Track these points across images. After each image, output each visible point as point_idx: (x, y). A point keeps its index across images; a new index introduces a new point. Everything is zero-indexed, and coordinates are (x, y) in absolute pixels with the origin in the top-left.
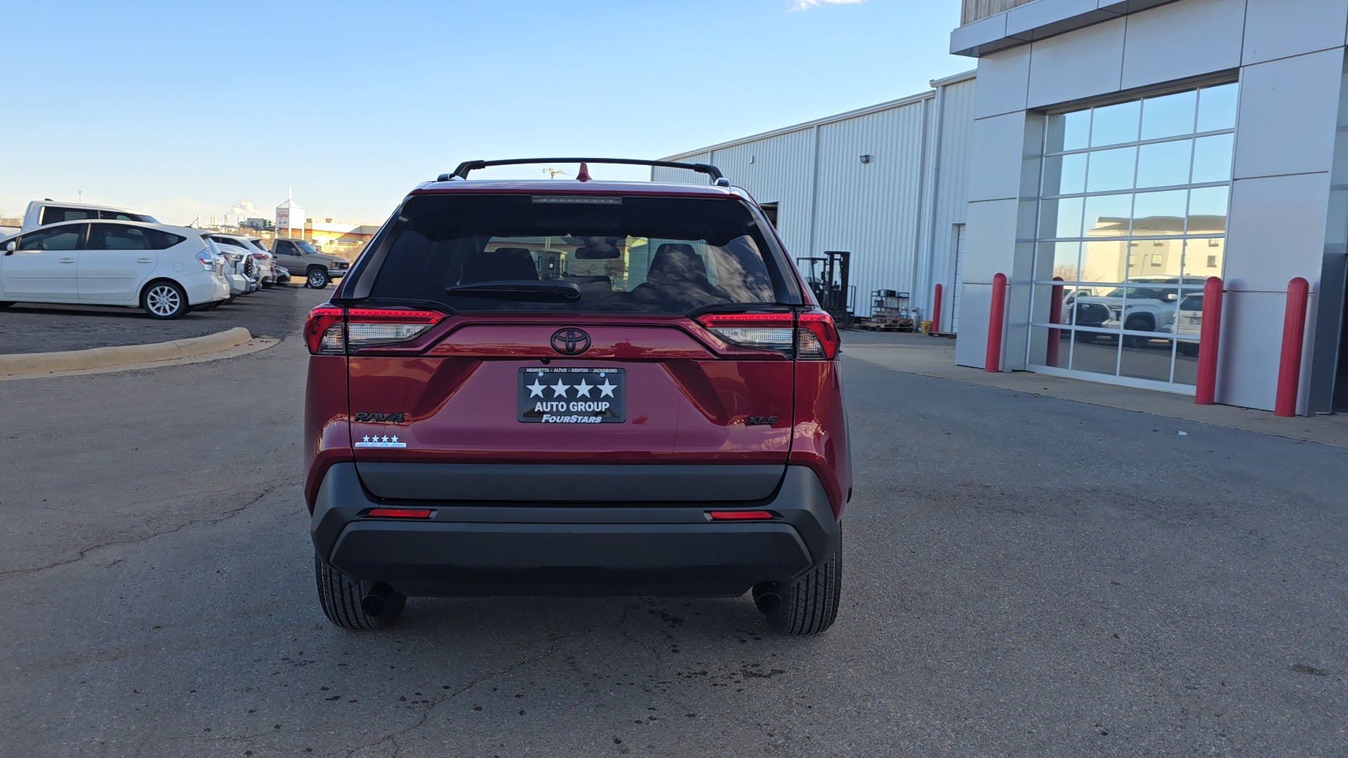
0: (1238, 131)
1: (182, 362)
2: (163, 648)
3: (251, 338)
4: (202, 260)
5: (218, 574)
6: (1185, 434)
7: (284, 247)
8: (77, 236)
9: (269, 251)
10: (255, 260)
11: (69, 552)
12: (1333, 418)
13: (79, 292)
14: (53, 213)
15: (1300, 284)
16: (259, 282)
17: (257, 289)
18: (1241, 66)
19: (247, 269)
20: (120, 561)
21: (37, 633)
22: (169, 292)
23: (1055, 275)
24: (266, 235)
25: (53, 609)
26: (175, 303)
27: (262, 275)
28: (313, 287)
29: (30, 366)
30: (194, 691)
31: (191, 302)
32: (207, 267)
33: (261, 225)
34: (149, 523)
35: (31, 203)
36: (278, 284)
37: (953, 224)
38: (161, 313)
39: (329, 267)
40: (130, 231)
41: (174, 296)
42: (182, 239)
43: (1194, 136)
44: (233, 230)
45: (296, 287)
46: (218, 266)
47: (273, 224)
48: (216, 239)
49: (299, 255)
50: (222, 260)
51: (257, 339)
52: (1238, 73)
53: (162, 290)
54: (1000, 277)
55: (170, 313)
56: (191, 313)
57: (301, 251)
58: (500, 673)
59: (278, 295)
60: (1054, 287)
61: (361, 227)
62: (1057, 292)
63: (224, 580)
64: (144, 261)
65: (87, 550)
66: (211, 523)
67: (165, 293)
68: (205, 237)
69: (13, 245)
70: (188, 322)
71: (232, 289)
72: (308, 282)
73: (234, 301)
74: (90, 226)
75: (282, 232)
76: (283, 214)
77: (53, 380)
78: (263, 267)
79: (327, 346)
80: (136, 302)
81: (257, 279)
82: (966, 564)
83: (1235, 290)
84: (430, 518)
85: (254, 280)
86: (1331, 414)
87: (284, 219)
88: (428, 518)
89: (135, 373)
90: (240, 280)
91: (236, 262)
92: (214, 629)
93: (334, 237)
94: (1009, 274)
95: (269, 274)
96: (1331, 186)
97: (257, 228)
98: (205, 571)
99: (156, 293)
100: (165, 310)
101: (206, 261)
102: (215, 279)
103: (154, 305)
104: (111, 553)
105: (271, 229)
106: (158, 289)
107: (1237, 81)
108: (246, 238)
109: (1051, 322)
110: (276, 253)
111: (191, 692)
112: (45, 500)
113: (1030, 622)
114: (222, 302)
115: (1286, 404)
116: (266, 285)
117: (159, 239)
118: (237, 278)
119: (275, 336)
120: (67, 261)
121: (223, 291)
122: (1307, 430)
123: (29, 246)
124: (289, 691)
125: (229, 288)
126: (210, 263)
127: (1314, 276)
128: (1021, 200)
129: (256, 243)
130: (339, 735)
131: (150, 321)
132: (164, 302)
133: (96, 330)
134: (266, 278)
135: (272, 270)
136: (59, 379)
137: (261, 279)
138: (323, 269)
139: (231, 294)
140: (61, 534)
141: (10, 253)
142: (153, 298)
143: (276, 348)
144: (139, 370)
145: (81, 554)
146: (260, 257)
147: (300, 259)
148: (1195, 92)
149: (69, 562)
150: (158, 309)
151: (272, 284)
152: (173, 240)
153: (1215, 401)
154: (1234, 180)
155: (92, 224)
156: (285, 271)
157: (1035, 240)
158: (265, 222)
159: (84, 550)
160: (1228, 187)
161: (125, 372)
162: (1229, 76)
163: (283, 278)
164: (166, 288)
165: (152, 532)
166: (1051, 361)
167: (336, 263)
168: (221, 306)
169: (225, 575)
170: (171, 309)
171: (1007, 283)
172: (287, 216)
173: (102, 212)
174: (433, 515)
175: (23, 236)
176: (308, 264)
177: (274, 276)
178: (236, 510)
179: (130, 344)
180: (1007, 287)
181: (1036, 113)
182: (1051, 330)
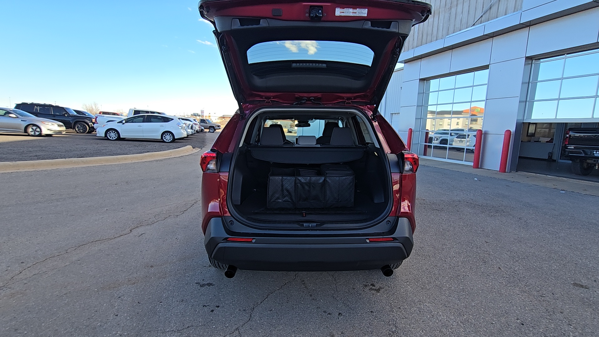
0: (488, 84)
1: (171, 157)
2: (153, 278)
3: (192, 149)
4: (178, 125)
5: (176, 240)
6: (477, 179)
7: (203, 121)
8: (142, 118)
9: (198, 122)
10: (194, 125)
11: (127, 230)
12: (516, 173)
13: (144, 135)
14: (136, 112)
15: (509, 132)
16: (195, 132)
17: (195, 133)
18: (490, 64)
19: (192, 128)
20: (143, 234)
21: (107, 270)
22: (169, 135)
23: (426, 129)
24: (198, 117)
25: (116, 257)
26: (171, 138)
27: (196, 130)
28: (211, 132)
29: (125, 159)
30: (161, 302)
31: (176, 138)
32: (180, 128)
33: (197, 115)
34: (155, 217)
35: (130, 109)
36: (201, 132)
37: (391, 114)
38: (167, 141)
39: (215, 127)
40: (158, 117)
41: (171, 136)
42: (172, 119)
43: (473, 86)
44: (189, 116)
45: (206, 132)
46: (183, 127)
47: (200, 115)
48: (183, 119)
49: (207, 123)
50: (184, 125)
51: (194, 149)
52: (489, 67)
53: (167, 134)
54: (411, 129)
55: (170, 141)
56: (176, 141)
57: (207, 122)
58: (278, 290)
59: (201, 134)
60: (426, 132)
61: (224, 115)
62: (427, 134)
63: (178, 243)
64: (162, 126)
65: (133, 229)
66: (176, 216)
67: (168, 135)
68: (179, 119)
69: (124, 122)
70: (175, 144)
71: (187, 133)
72: (209, 131)
73: (189, 137)
74: (146, 116)
75: (202, 117)
76: (202, 112)
77: (132, 163)
78: (196, 127)
79: (209, 169)
80: (160, 138)
81: (195, 130)
82: (431, 233)
83: (486, 134)
84: (252, 242)
85: (194, 131)
86: (516, 172)
87: (203, 113)
88: (251, 242)
89: (157, 161)
90: (190, 131)
91: (188, 126)
92: (172, 267)
93: (217, 118)
94: (413, 128)
95: (198, 129)
96: (519, 101)
97: (196, 116)
98: (172, 238)
99: (165, 135)
100: (168, 140)
101: (180, 126)
102: (182, 131)
103: (165, 138)
104: (141, 230)
105: (199, 116)
106: (166, 134)
107: (488, 69)
108: (192, 119)
109: (425, 143)
110: (201, 122)
111: (160, 302)
112: (122, 208)
113: (465, 261)
114: (185, 137)
115: (503, 169)
116: (197, 132)
117: (166, 120)
118: (189, 130)
119: (199, 148)
120: (140, 126)
121: (185, 135)
122: (512, 178)
123: (129, 122)
124: (198, 301)
125: (186, 134)
126: (181, 126)
127: (513, 129)
128: (417, 106)
129: (195, 120)
130: (217, 328)
131: (164, 143)
132: (168, 138)
133: (148, 147)
134: (198, 130)
135: (199, 128)
136: (134, 163)
137: (196, 131)
138: (213, 127)
139: (187, 135)
140: (125, 222)
141: (123, 124)
142: (165, 137)
143: (199, 152)
144: (158, 160)
145: (131, 230)
146: (195, 124)
147: (207, 125)
148: (473, 73)
149: (126, 234)
150: (166, 140)
151: (199, 132)
152: (170, 120)
153: (479, 167)
154: (487, 99)
155: (147, 115)
156: (203, 128)
157: (421, 118)
158: (198, 114)
159: (132, 229)
160: (484, 102)
161: (154, 160)
162: (486, 67)
163: (202, 130)
164: (169, 134)
165: (156, 221)
166: (425, 154)
167: (217, 126)
168: (185, 139)
169: (178, 240)
170: (170, 140)
171: (413, 131)
172: (203, 112)
173: (150, 112)
174: (254, 241)
175: (127, 119)
176: (209, 126)
177: (200, 130)
178: (185, 211)
179: (156, 152)
180: (413, 132)
181: (422, 80)
182: (425, 145)
